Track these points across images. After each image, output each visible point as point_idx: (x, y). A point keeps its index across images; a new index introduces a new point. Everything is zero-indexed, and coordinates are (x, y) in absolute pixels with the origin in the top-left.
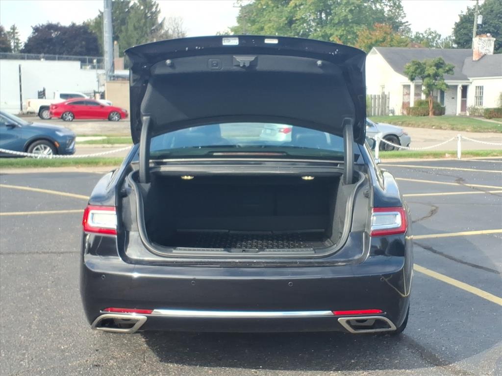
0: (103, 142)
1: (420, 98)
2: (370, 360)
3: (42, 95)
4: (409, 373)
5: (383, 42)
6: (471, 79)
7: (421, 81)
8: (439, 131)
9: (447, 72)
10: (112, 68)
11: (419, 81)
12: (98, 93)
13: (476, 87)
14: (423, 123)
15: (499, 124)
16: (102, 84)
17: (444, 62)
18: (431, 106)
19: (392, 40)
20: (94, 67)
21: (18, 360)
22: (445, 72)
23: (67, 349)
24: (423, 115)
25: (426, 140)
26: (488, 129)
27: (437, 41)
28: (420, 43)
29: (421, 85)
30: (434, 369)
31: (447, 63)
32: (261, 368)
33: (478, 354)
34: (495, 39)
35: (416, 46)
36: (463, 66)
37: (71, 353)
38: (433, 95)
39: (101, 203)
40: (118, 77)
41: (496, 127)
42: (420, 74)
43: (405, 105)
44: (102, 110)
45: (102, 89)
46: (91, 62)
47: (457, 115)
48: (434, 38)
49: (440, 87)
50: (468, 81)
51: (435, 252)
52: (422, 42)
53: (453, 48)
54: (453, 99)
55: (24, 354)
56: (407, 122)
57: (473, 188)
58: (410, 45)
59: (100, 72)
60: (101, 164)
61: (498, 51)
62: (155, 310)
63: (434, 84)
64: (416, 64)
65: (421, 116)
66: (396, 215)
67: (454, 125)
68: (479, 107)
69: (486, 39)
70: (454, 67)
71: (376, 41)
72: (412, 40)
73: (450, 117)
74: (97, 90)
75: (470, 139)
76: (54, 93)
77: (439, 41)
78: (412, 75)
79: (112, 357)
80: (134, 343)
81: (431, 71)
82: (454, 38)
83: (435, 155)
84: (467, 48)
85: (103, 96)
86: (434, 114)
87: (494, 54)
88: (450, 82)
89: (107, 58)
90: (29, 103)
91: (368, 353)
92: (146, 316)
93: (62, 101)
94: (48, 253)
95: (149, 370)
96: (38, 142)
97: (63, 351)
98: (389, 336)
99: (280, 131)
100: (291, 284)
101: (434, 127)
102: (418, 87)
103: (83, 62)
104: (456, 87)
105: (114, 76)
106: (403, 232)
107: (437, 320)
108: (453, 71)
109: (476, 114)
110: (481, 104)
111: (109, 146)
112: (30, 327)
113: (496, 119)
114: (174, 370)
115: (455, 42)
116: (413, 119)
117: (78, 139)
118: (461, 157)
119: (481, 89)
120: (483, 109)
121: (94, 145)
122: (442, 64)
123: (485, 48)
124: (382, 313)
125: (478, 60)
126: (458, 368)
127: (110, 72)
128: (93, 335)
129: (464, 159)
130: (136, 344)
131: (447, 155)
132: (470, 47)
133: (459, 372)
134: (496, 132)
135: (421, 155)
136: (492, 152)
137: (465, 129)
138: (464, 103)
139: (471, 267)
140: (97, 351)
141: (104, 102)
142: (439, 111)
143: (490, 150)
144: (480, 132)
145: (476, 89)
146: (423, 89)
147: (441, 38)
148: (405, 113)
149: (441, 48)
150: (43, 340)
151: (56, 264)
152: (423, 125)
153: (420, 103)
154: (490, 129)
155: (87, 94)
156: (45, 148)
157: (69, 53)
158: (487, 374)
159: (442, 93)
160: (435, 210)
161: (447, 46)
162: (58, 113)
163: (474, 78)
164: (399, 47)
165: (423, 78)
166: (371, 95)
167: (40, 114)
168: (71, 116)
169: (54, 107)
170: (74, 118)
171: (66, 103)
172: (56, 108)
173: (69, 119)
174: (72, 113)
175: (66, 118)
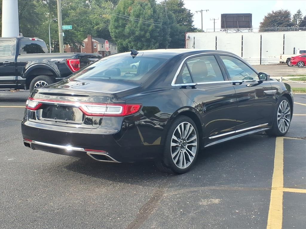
62: (33, 141)
90: (281, 56)
92: (31, 143)
124: (106, 153)
162: (295, 62)
167: (287, 64)
168: (303, 64)
169: (292, 59)
170: (304, 66)
171: (300, 56)
172: (294, 59)
173: (301, 66)
174: (304, 62)
175: (299, 65)
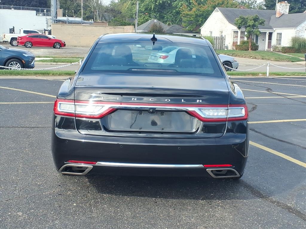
0: (51, 61)
1: (244, 40)
2: (222, 194)
3: (12, 31)
4: (246, 202)
5: (222, 4)
6: (274, 29)
7: (245, 29)
8: (254, 60)
9: (261, 24)
10: (56, 16)
11: (243, 29)
12: (47, 30)
13: (278, 33)
14: (245, 55)
15: (290, 57)
16: (49, 25)
17: (259, 18)
18: (250, 45)
19: (227, 4)
20: (44, 15)
21: (12, 190)
22: (259, 24)
23: (41, 184)
24: (245, 50)
25: (247, 65)
26: (284, 59)
27: (254, 5)
28: (244, 6)
29: (245, 32)
30: (260, 200)
31: (260, 18)
32: (158, 198)
33: (285, 192)
34: (289, 5)
35: (242, 8)
36: (270, 20)
37: (44, 187)
38: (251, 37)
39: (65, 98)
40: (59, 21)
41: (288, 59)
42: (244, 24)
43: (235, 44)
44: (49, 41)
45: (49, 28)
46: (43, 11)
47: (265, 50)
48: (252, 3)
49: (256, 33)
50: (273, 30)
51: (256, 132)
52: (245, 5)
53: (264, 9)
54: (263, 41)
55: (15, 187)
56: (236, 54)
57: (277, 94)
58: (238, 7)
59: (48, 17)
60: (51, 74)
61: (291, 12)
62: (98, 162)
63: (252, 31)
64: (242, 19)
65: (244, 50)
66: (242, 109)
67: (264, 56)
68: (278, 46)
69: (285, 4)
70: (265, 21)
71: (218, 4)
72: (240, 4)
73: (261, 51)
74: (46, 29)
75: (274, 65)
76: (20, 30)
77: (255, 5)
78: (239, 26)
79: (69, 190)
80: (81, 181)
81: (251, 23)
82: (265, 3)
83: (253, 74)
84: (272, 10)
85: (50, 33)
86: (252, 49)
87: (289, 14)
88: (262, 30)
89: (53, 9)
90: (4, 35)
91: (221, 190)
92: (93, 166)
93: (25, 35)
94: (24, 127)
95: (92, 198)
96: (12, 60)
97: (39, 185)
98: (232, 180)
99: (160, 58)
100: (179, 148)
101: (251, 58)
102: (242, 33)
103: (38, 11)
104: (266, 33)
105: (57, 21)
106: (246, 119)
107: (260, 171)
108: (264, 23)
109: (277, 50)
110: (280, 44)
111: (55, 63)
112: (18, 171)
113: (288, 53)
114: (107, 198)
115: (265, 6)
116: (239, 52)
117: (36, 59)
118: (269, 76)
119: (280, 35)
120: (281, 47)
121: (45, 63)
122: (258, 19)
123: (284, 10)
124: (232, 166)
125: (279, 17)
126: (274, 199)
127: (54, 18)
128: (56, 177)
129: (270, 77)
130: (83, 182)
131: (260, 75)
132: (274, 9)
133: (275, 202)
134: (288, 61)
135: (244, 74)
136: (287, 74)
137: (270, 59)
138: (270, 43)
139: (278, 141)
140: (60, 186)
141: (51, 36)
142: (255, 48)
143: (286, 72)
144: (279, 61)
145: (277, 35)
146: (245, 34)
147: (257, 4)
148: (234, 48)
149: (256, 9)
150: (26, 179)
151: (30, 134)
152: (245, 56)
153: (243, 43)
154: (285, 59)
155: (41, 31)
156: (16, 64)
157: (28, 5)
158: (291, 203)
159: (257, 37)
160: (255, 107)
161: (260, 8)
162: (23, 42)
163: (276, 28)
164: (232, 7)
165: (246, 27)
166: (215, 37)
167: (11, 43)
168: (31, 45)
169: (20, 39)
170: (32, 46)
171: (27, 37)
172: (21, 39)
173: (29, 46)
174: (31, 43)
175: (27, 46)
